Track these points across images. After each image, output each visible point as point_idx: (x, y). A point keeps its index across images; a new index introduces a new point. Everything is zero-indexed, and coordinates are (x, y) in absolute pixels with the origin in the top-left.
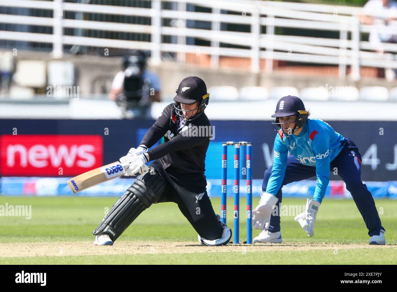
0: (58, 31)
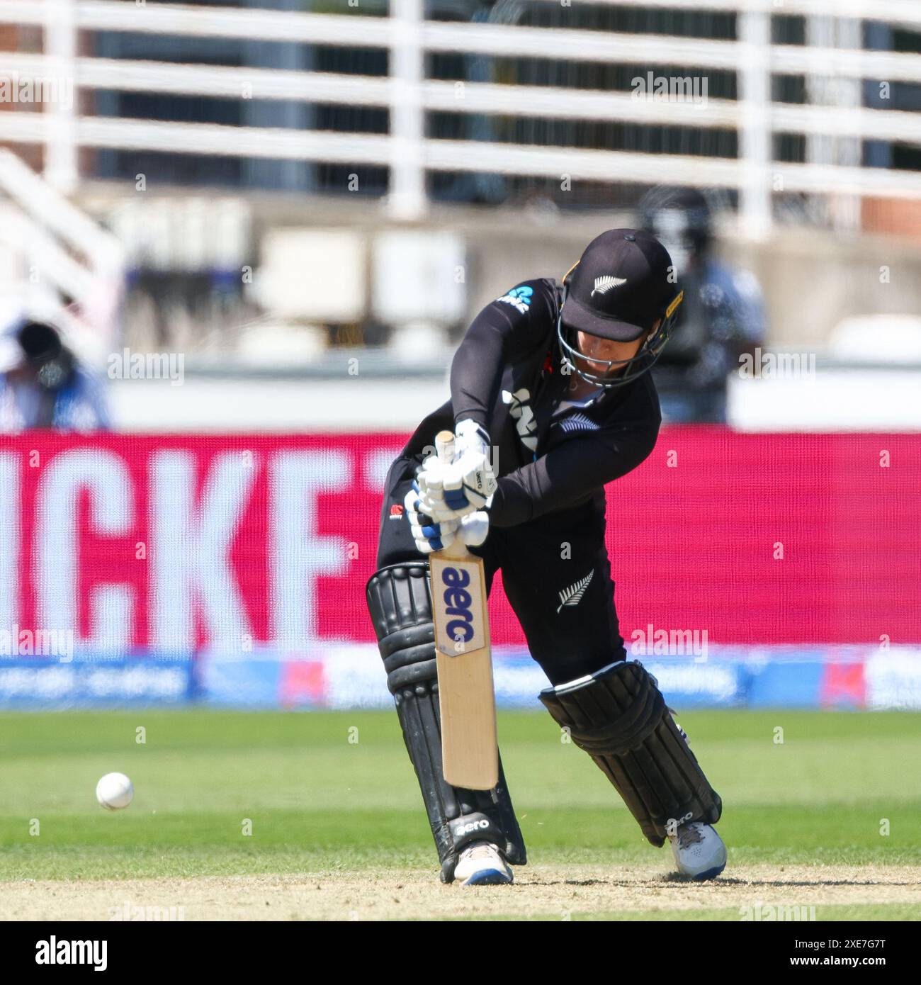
0: (407, 122)
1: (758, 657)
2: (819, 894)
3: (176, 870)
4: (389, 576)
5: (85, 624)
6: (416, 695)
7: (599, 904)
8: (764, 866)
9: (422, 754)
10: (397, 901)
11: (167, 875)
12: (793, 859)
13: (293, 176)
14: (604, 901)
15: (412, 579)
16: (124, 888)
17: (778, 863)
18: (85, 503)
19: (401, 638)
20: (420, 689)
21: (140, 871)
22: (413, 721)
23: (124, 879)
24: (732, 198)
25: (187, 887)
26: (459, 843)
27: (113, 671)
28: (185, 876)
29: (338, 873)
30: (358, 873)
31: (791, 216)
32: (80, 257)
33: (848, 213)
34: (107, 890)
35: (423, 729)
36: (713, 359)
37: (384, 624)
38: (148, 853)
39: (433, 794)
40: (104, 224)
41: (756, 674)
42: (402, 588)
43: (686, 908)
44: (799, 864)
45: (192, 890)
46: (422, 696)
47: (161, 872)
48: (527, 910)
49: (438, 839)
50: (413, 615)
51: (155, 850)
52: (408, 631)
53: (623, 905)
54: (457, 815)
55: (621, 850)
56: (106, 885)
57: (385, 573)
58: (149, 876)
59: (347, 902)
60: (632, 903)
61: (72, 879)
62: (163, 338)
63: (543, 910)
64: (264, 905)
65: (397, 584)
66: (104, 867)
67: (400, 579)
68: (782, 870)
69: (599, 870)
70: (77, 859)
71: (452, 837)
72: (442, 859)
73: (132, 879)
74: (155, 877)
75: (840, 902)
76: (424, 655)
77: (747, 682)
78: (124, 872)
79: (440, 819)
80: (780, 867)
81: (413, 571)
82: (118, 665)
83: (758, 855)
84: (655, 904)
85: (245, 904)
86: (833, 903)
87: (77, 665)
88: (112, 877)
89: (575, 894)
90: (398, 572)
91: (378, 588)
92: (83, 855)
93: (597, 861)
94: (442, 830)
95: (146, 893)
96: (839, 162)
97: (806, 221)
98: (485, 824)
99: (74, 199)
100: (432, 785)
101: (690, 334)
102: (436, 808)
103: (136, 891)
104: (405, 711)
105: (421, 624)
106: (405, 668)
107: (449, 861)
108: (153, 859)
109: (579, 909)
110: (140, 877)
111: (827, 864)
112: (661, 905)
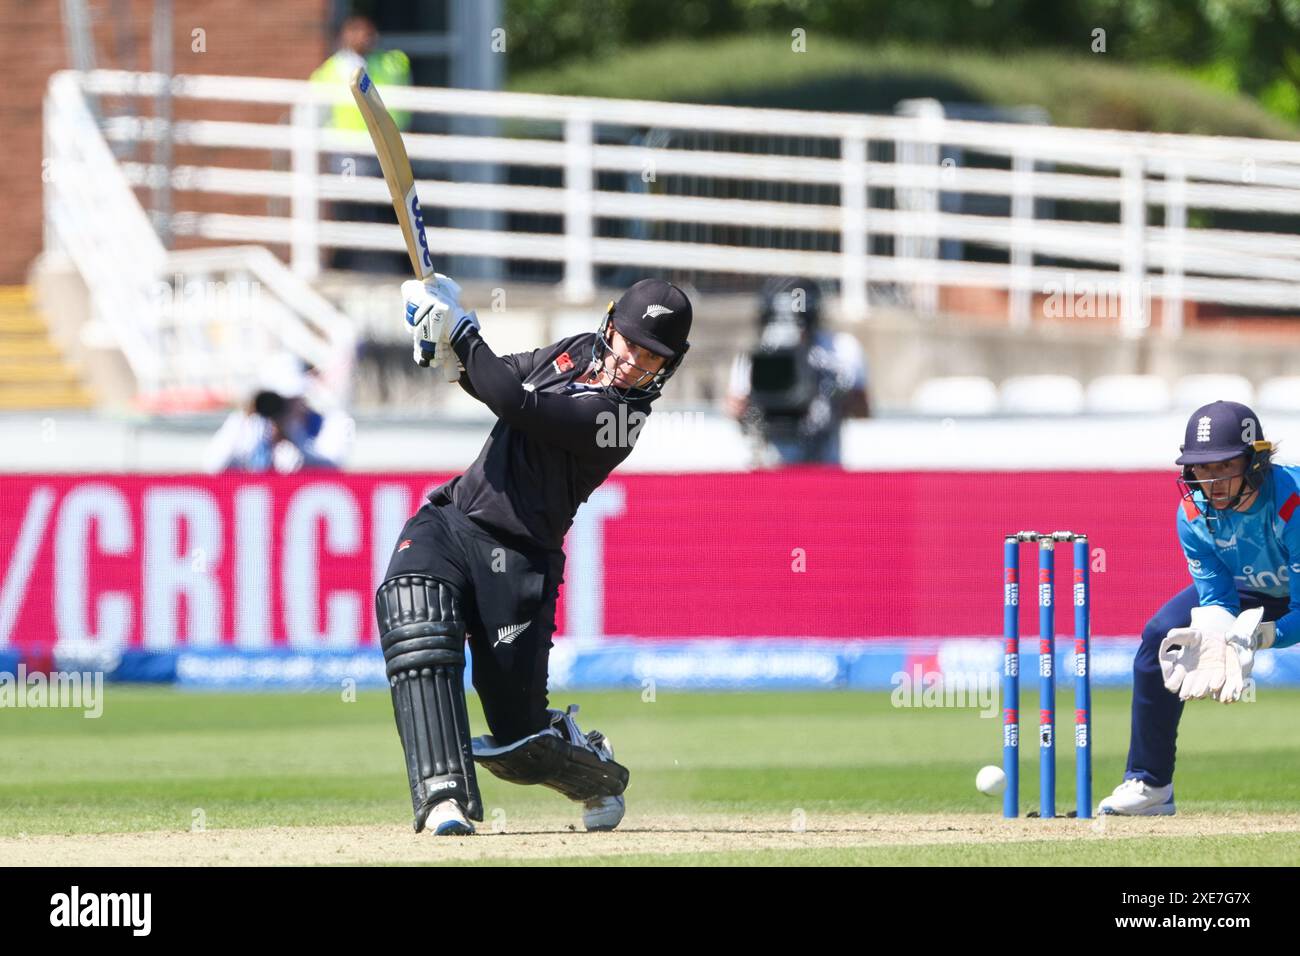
0: (579, 225)
1: (854, 648)
2: (899, 837)
3: (390, 818)
4: (396, 584)
5: (322, 623)
6: (408, 678)
7: (724, 844)
8: (855, 814)
9: (408, 725)
10: (564, 843)
11: (383, 822)
12: (879, 809)
13: (488, 268)
14: (728, 843)
15: (414, 586)
16: (348, 833)
17: (866, 812)
18: (322, 527)
19: (402, 632)
20: (413, 673)
21: (362, 820)
22: (404, 699)
23: (349, 824)
24: (836, 286)
25: (398, 832)
26: (432, 797)
27: (345, 659)
28: (396, 823)
29: (518, 822)
30: (533, 821)
31: (882, 300)
32: (318, 332)
33: (928, 298)
34: (335, 835)
35: (412, 705)
36: (820, 412)
37: (388, 621)
38: (369, 805)
39: (414, 757)
40: (338, 306)
41: (852, 662)
42: (405, 593)
43: (793, 847)
44: (883, 812)
45: (401, 834)
46: (414, 678)
47: (378, 820)
48: (667, 849)
49: (414, 794)
50: (412, 614)
51: (373, 802)
52: (407, 627)
53: (742, 846)
54: (431, 775)
55: (742, 803)
56: (335, 831)
57: (393, 582)
58: (368, 823)
59: (525, 843)
60: (749, 844)
61: (308, 825)
62: (384, 395)
63: (679, 850)
64: (459, 845)
65: (401, 589)
66: (333, 815)
67: (404, 586)
68: (870, 818)
69: (725, 818)
70: (312, 810)
71: (426, 793)
72: (416, 809)
73: (355, 825)
74: (373, 824)
75: (914, 843)
76: (419, 646)
77: (846, 669)
78: (348, 820)
79: (418, 777)
80: (868, 815)
81: (415, 580)
82: (349, 655)
83: (851, 806)
84: (767, 845)
85: (444, 845)
86: (909, 843)
87: (317, 656)
88: (339, 824)
89: (705, 837)
90: (403, 581)
91: (385, 594)
92: (317, 806)
93: (723, 811)
94: (419, 785)
95: (366, 837)
96: (921, 255)
97: (895, 302)
98: (453, 784)
99: (316, 287)
100: (414, 751)
101: (800, 392)
102: (416, 768)
103: (358, 835)
104: (398, 692)
105: (418, 622)
106: (403, 656)
107: (420, 812)
108: (372, 810)
109: (707, 849)
110: (361, 824)
111: (906, 812)
112: (772, 846)
